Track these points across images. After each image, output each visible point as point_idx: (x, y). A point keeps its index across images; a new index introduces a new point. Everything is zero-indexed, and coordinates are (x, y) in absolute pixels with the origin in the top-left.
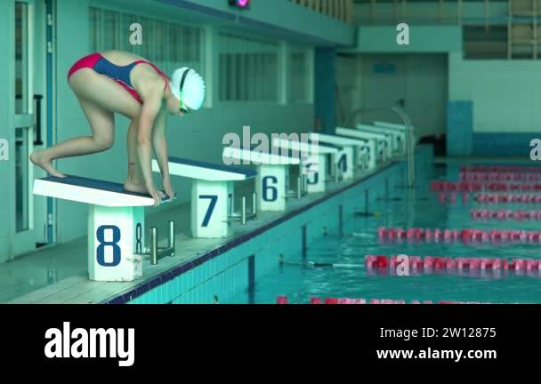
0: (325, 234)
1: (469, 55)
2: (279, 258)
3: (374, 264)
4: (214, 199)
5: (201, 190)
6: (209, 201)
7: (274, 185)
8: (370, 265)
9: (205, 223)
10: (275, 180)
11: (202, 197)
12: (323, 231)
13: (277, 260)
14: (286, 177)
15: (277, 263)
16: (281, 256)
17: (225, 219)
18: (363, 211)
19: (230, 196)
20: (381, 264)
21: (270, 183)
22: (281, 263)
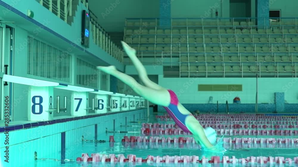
0: (121, 126)
1: (166, 76)
2: (106, 130)
3: (144, 131)
4: (81, 100)
5: (75, 96)
6: (79, 100)
7: (103, 103)
8: (143, 132)
9: (77, 110)
10: (103, 101)
11: (75, 99)
12: (120, 125)
13: (105, 130)
14: (107, 100)
15: (105, 131)
16: (107, 128)
17: (85, 108)
18: (133, 121)
19: (87, 99)
20: (147, 131)
21: (101, 102)
22: (107, 131)
